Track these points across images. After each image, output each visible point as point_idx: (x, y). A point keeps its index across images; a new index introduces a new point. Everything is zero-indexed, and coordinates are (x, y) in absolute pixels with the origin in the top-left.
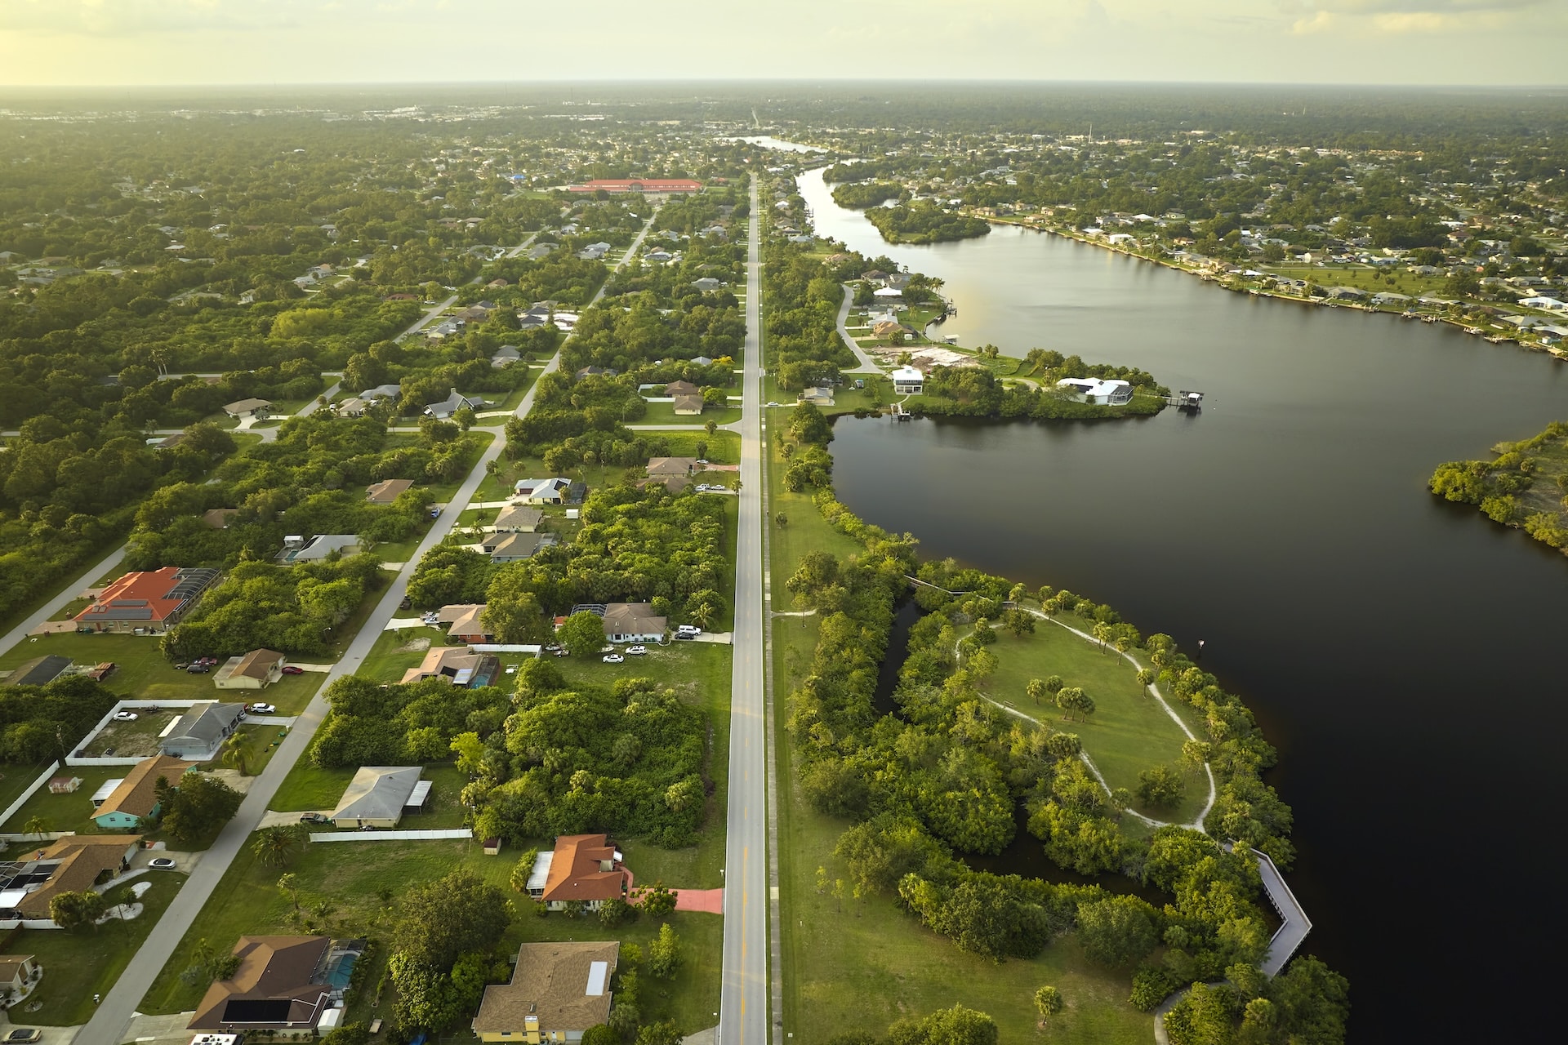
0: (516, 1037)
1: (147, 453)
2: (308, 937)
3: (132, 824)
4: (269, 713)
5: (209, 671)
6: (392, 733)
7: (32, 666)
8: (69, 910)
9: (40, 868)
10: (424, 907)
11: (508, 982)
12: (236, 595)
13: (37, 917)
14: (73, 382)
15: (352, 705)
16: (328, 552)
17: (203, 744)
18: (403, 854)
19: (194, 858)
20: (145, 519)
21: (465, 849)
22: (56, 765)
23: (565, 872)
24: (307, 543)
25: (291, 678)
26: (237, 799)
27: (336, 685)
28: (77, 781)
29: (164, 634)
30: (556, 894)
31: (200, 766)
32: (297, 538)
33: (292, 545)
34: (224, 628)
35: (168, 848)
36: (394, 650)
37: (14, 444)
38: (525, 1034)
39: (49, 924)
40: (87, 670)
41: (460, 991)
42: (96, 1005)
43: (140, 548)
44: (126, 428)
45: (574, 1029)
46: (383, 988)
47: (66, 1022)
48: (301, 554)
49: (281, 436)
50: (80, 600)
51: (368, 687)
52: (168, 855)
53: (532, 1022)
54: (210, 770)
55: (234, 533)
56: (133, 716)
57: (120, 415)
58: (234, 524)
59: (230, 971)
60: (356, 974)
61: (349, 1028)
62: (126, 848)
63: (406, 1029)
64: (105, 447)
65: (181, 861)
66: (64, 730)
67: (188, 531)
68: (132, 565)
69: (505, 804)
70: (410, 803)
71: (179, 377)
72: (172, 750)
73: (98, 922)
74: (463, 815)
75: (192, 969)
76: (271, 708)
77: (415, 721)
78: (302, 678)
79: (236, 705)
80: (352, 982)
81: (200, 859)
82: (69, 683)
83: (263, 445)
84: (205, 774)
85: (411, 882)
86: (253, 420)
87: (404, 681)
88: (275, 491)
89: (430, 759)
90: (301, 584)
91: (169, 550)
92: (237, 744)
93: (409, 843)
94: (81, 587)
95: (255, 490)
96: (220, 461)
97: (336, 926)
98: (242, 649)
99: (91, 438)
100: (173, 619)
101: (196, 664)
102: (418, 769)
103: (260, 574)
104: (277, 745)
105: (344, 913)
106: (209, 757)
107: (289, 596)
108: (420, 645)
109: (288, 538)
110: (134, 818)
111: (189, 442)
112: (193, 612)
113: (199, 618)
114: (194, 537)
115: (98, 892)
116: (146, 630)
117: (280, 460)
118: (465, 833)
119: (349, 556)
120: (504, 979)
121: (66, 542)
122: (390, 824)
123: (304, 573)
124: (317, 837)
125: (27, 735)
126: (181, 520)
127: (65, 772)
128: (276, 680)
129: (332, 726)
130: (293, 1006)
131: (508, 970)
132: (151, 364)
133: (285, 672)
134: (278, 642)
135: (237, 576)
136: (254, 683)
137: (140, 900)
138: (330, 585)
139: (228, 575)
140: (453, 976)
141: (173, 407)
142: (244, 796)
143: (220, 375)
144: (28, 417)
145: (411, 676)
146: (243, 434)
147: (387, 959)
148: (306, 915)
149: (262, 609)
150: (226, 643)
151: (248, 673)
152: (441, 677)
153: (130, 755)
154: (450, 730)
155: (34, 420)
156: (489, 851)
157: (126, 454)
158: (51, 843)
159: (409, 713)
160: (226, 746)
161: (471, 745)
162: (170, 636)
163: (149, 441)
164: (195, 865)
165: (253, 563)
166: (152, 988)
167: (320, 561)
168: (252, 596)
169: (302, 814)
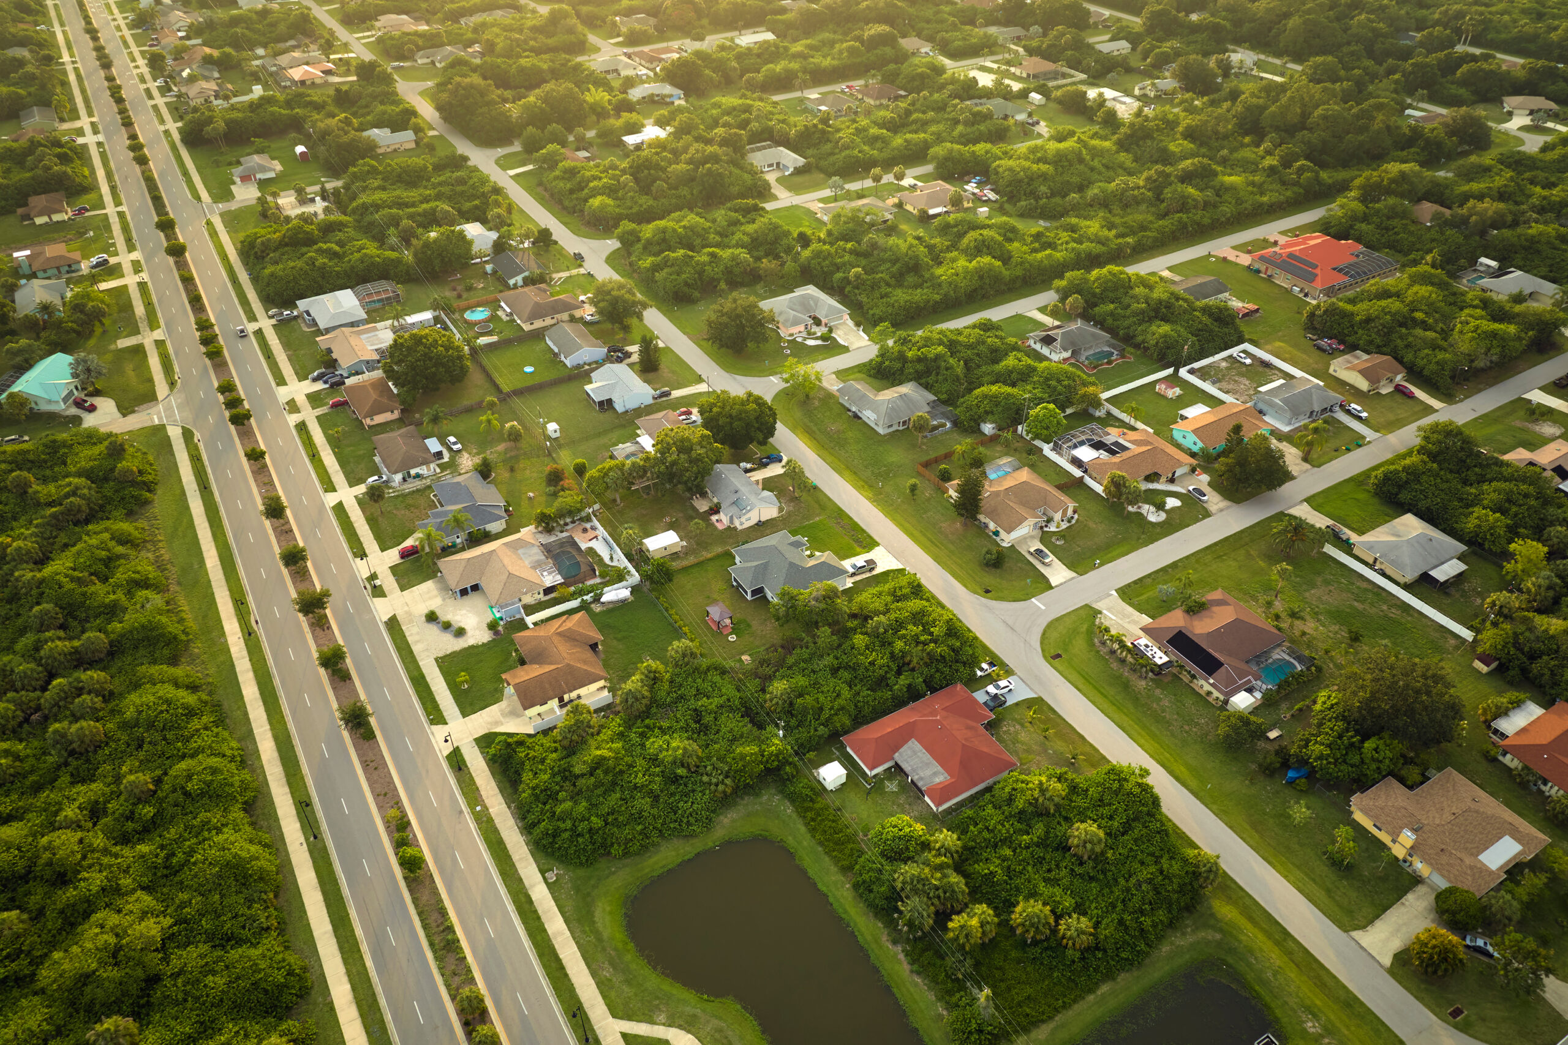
0: (1384, 837)
1: (1399, 123)
2: (1268, 625)
3: (1195, 449)
4: (1359, 418)
5: (1333, 353)
6: (1461, 500)
7: (1199, 281)
8: (1117, 486)
9: (1116, 444)
10: (1381, 670)
11: (1411, 788)
12: (1398, 295)
13: (1094, 479)
14: (1374, 30)
15: (1439, 453)
16: (1515, 291)
17: (1288, 415)
18: (1395, 613)
19: (1224, 504)
20: (1359, 188)
21: (1457, 648)
22: (1171, 371)
23: (1545, 737)
24: (1500, 273)
25: (1399, 398)
26: (1287, 476)
27: (1437, 424)
28: (1177, 391)
29: (1314, 302)
30: (1516, 750)
31: (1274, 432)
32: (1493, 264)
33: (1482, 269)
34: (1368, 320)
35: (1210, 484)
36: (1517, 422)
37: (1291, 77)
38: (1394, 841)
39: (1099, 489)
40: (1236, 304)
41: (1362, 762)
42: (1094, 567)
43: (1340, 213)
44: (1396, 91)
45: (1443, 876)
46: (1300, 710)
47: (1071, 566)
48: (1486, 282)
49: (1545, 149)
50: (1265, 241)
51: (1467, 444)
52: (1206, 489)
53: (1408, 837)
54: (1280, 440)
55: (1433, 234)
56: (1248, 361)
57: (1396, 76)
58: (1439, 225)
59: (1195, 609)
60: (1286, 681)
61: (1253, 718)
62: (1180, 464)
63: (1297, 756)
64: (1365, 105)
65: (1213, 500)
66: (1192, 346)
67: (1393, 214)
68: (1324, 227)
69: (1527, 634)
70: (1432, 573)
71: (1477, 51)
72: (1261, 406)
73: (1130, 508)
74: (1476, 616)
75: (1169, 588)
76: (1364, 415)
77: (1492, 501)
78: (1410, 402)
79: (1336, 396)
80: (1280, 686)
81: (1228, 508)
82: (1218, 308)
83: (1519, 152)
84: (1274, 441)
85: (1384, 642)
86: (1527, 121)
87: (1506, 457)
88: (1502, 205)
89: (1481, 545)
90: (1467, 311)
91: (1364, 226)
92: (1316, 430)
93: (1406, 608)
94: (1273, 231)
95: (1480, 197)
96: (1465, 154)
97: (1297, 633)
98: (1372, 348)
99: (1359, 92)
100: (1330, 292)
101: (1324, 343)
102: (1462, 548)
103: (1432, 284)
104: (1348, 450)
105: (1310, 626)
106: (1286, 429)
107: (1447, 318)
108: (1548, 429)
109: (1483, 260)
110: (1200, 445)
111: (1446, 125)
112: (1350, 294)
113: (1352, 301)
114: (1395, 222)
115: (1144, 486)
116: (1302, 290)
117: (1527, 175)
118: (1467, 634)
119: (1535, 305)
120: (1409, 783)
121: (1283, 183)
122: (1402, 580)
123: (1476, 302)
124: (1330, 549)
125: (1165, 336)
126: (1391, 201)
127: (1174, 380)
128: (1384, 391)
129: (1408, 461)
130: (1222, 669)
131: (1419, 778)
132: (1458, 32)
133: (1399, 389)
134: (1409, 357)
135: (1410, 277)
136: (1363, 385)
137: (1167, 512)
138: (1496, 326)
139: (1402, 272)
140: (1366, 745)
141: (1453, 83)
142: (1293, 478)
143: (1521, 61)
144: (1317, 54)
145: (1518, 456)
146: (1506, 133)
147: (1320, 689)
148: (1279, 606)
149: (1414, 319)
150: (1362, 336)
151: (1364, 373)
152: (1549, 474)
153: (1227, 392)
154: (1522, 530)
155: (1319, 59)
156: (1478, 665)
157: (1380, 117)
158: (1133, 429)
159: (1491, 492)
160: (1305, 427)
161: (1533, 557)
162: (1318, 306)
163: (1408, 112)
164: (1221, 510)
165: (1433, 271)
166: (1135, 582)
167: (1500, 297)
168: (1412, 302)
169: (1330, 522)
